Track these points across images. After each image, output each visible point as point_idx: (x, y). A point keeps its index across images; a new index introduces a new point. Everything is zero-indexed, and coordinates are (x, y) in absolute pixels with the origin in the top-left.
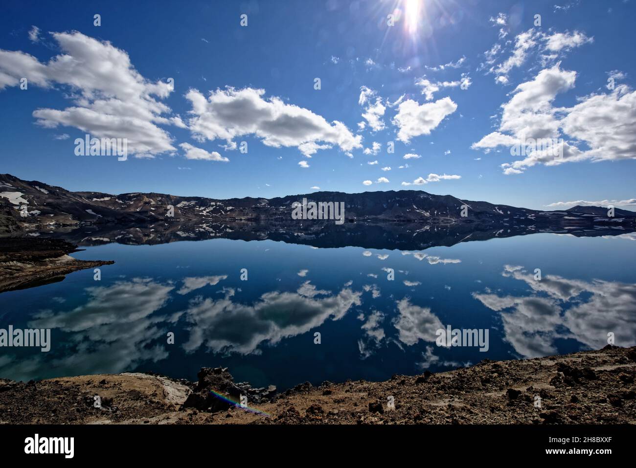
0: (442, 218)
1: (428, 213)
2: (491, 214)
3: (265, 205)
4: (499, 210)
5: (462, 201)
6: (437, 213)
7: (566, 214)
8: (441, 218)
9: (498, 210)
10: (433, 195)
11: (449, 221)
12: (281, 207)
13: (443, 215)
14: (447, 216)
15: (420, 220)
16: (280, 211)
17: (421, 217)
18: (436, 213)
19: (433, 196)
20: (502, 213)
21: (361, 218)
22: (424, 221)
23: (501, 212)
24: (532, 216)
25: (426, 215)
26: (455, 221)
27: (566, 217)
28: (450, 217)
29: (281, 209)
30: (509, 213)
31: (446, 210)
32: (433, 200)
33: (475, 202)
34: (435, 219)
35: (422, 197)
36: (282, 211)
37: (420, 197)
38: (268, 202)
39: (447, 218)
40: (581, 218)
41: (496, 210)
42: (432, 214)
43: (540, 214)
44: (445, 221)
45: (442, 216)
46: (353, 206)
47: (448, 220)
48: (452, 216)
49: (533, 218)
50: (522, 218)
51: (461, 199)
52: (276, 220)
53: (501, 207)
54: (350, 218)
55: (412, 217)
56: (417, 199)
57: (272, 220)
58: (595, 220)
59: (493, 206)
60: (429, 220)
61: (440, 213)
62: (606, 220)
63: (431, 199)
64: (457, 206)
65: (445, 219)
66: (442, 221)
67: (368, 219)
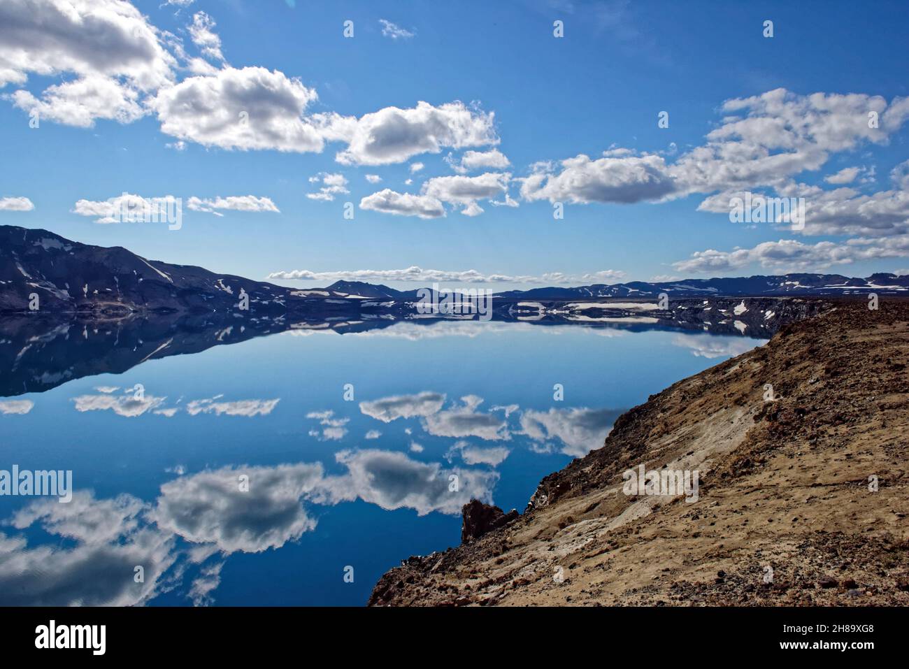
0: (103, 304)
1: (65, 292)
2: (210, 295)
4: (226, 287)
5: (152, 262)
6: (90, 292)
7: (326, 294)
8: (100, 303)
9: (223, 286)
10: (78, 244)
11: (121, 312)
13: (104, 295)
14: (114, 298)
18: (86, 290)
19: (79, 247)
20: (231, 292)
22: (56, 312)
23: (228, 289)
24: (280, 299)
25: (58, 295)
26: (134, 311)
27: (328, 301)
28: (123, 302)
30: (242, 291)
31: (112, 283)
32: (76, 257)
33: (179, 266)
34: (84, 307)
35: (45, 246)
37: (41, 247)
39: (114, 304)
40: (347, 302)
41: (219, 285)
42: (76, 294)
43: (293, 293)
44: (111, 312)
45: (103, 299)
47: (117, 308)
48: (127, 297)
49: (281, 302)
50: (264, 302)
51: (149, 259)
53: (227, 279)
55: (18, 302)
58: (363, 305)
59: (215, 277)
60: (68, 309)
61: (96, 292)
62: (375, 304)
63: (71, 253)
64: (140, 276)
65: (111, 307)
66: (103, 312)
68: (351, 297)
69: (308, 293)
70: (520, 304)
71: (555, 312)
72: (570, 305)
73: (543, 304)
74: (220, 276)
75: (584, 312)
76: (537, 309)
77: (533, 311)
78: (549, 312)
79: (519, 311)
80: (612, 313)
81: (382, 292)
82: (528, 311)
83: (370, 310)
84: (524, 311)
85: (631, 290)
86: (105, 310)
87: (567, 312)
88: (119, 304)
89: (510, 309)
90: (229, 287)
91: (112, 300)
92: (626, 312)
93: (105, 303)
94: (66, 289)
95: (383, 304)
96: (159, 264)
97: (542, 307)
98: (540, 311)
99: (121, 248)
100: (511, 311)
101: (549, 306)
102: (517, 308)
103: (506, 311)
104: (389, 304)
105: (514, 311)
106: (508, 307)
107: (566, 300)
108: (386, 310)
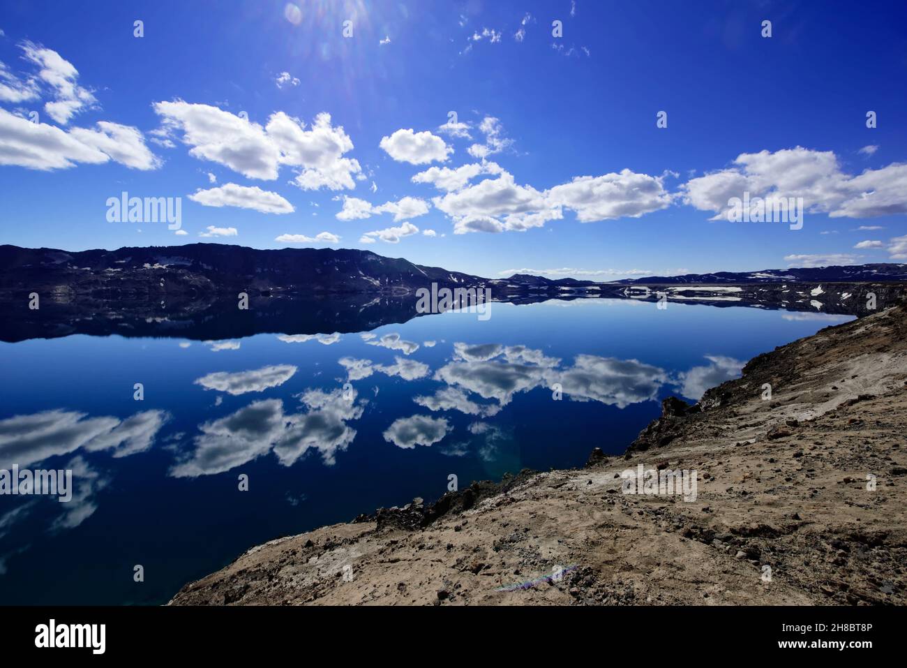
0: (394, 288)
1: (378, 282)
2: (446, 283)
3: (64, 265)
4: (454, 278)
5: (417, 266)
6: (389, 281)
7: (509, 282)
10: (383, 257)
11: (403, 292)
12: (110, 269)
13: (395, 283)
15: (367, 290)
16: (107, 277)
17: (369, 287)
18: (387, 281)
21: (281, 289)
22: (373, 292)
23: (455, 280)
24: (482, 285)
25: (375, 283)
26: (409, 292)
28: (403, 287)
29: (111, 272)
30: (463, 281)
31: (399, 277)
32: (382, 264)
33: (431, 268)
34: (385, 289)
35: (369, 259)
36: (111, 277)
37: (367, 259)
38: (72, 258)
40: (519, 286)
41: (451, 278)
42: (383, 282)
43: (490, 281)
44: (398, 292)
45: (394, 285)
46: (266, 270)
47: (401, 290)
48: (406, 284)
50: (474, 287)
51: (416, 264)
52: (98, 294)
53: (455, 274)
54: (261, 289)
55: (357, 287)
56: (364, 262)
57: (87, 294)
58: (528, 289)
60: (378, 290)
61: (392, 281)
62: (537, 288)
63: (380, 262)
64: (411, 273)
65: (398, 289)
66: (394, 292)
67: (293, 290)
68: (523, 283)
69: (498, 281)
70: (632, 288)
71: (658, 293)
72: (670, 288)
73: (649, 288)
74: (450, 273)
75: (680, 293)
76: (645, 291)
77: (642, 292)
78: (654, 293)
79: (632, 292)
80: (702, 294)
81: (541, 281)
82: (638, 292)
83: (534, 291)
84: (635, 292)
85: (718, 278)
86: (396, 291)
87: (668, 293)
89: (626, 291)
91: (399, 286)
92: (714, 293)
93: (396, 287)
94: (379, 280)
95: (541, 288)
96: (421, 267)
97: (648, 290)
98: (647, 292)
99: (403, 258)
100: (626, 292)
101: (654, 289)
102: (630, 290)
103: (622, 292)
104: (545, 288)
105: (628, 292)
106: (624, 290)
107: (667, 285)
108: (543, 291)
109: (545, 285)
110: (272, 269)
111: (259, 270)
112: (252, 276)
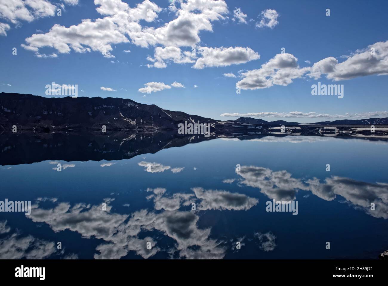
0: (147, 127)
1: (134, 122)
4: (192, 120)
5: (165, 110)
6: (143, 122)
7: (233, 123)
9: (191, 120)
10: (140, 104)
11: (153, 130)
13: (148, 123)
14: (151, 124)
15: (126, 128)
17: (127, 126)
18: (141, 121)
19: (140, 105)
20: (194, 122)
21: (61, 127)
22: (131, 129)
24: (213, 125)
25: (132, 123)
26: (157, 130)
27: (233, 126)
28: (154, 126)
30: (199, 122)
31: (150, 119)
32: (139, 109)
33: (175, 112)
34: (140, 128)
35: (129, 105)
37: (127, 105)
39: (150, 126)
40: (242, 126)
42: (138, 123)
43: (219, 123)
44: (149, 130)
45: (147, 125)
46: (51, 113)
47: (151, 128)
48: (155, 124)
51: (164, 109)
53: (193, 117)
55: (119, 126)
56: (125, 107)
58: (248, 128)
59: (188, 116)
60: (135, 128)
61: (145, 122)
62: (254, 127)
63: (137, 107)
64: (160, 116)
65: (149, 128)
66: (146, 130)
67: (70, 128)
68: (244, 124)
69: (225, 122)
70: (325, 128)
71: (344, 132)
72: (353, 129)
73: (338, 128)
74: (190, 116)
75: (360, 132)
76: (334, 130)
77: (332, 132)
78: (341, 132)
79: (324, 131)
81: (260, 122)
82: (329, 131)
83: (251, 130)
84: (327, 131)
86: (148, 129)
87: (351, 132)
88: (152, 127)
90: (193, 120)
91: (150, 125)
93: (148, 126)
94: (135, 121)
95: (257, 127)
96: (168, 111)
97: (337, 130)
98: (336, 132)
99: (154, 105)
100: (320, 131)
101: (341, 129)
102: (323, 130)
103: (317, 131)
104: (260, 128)
105: (322, 131)
106: (319, 130)
107: (351, 126)
108: (258, 130)
109: (259, 125)
110: (56, 113)
111: (46, 113)
112: (39, 117)
